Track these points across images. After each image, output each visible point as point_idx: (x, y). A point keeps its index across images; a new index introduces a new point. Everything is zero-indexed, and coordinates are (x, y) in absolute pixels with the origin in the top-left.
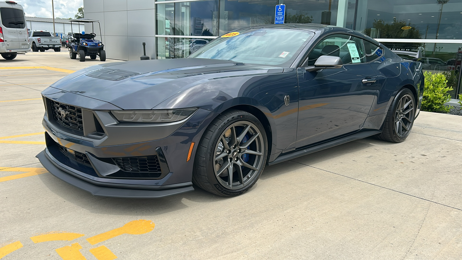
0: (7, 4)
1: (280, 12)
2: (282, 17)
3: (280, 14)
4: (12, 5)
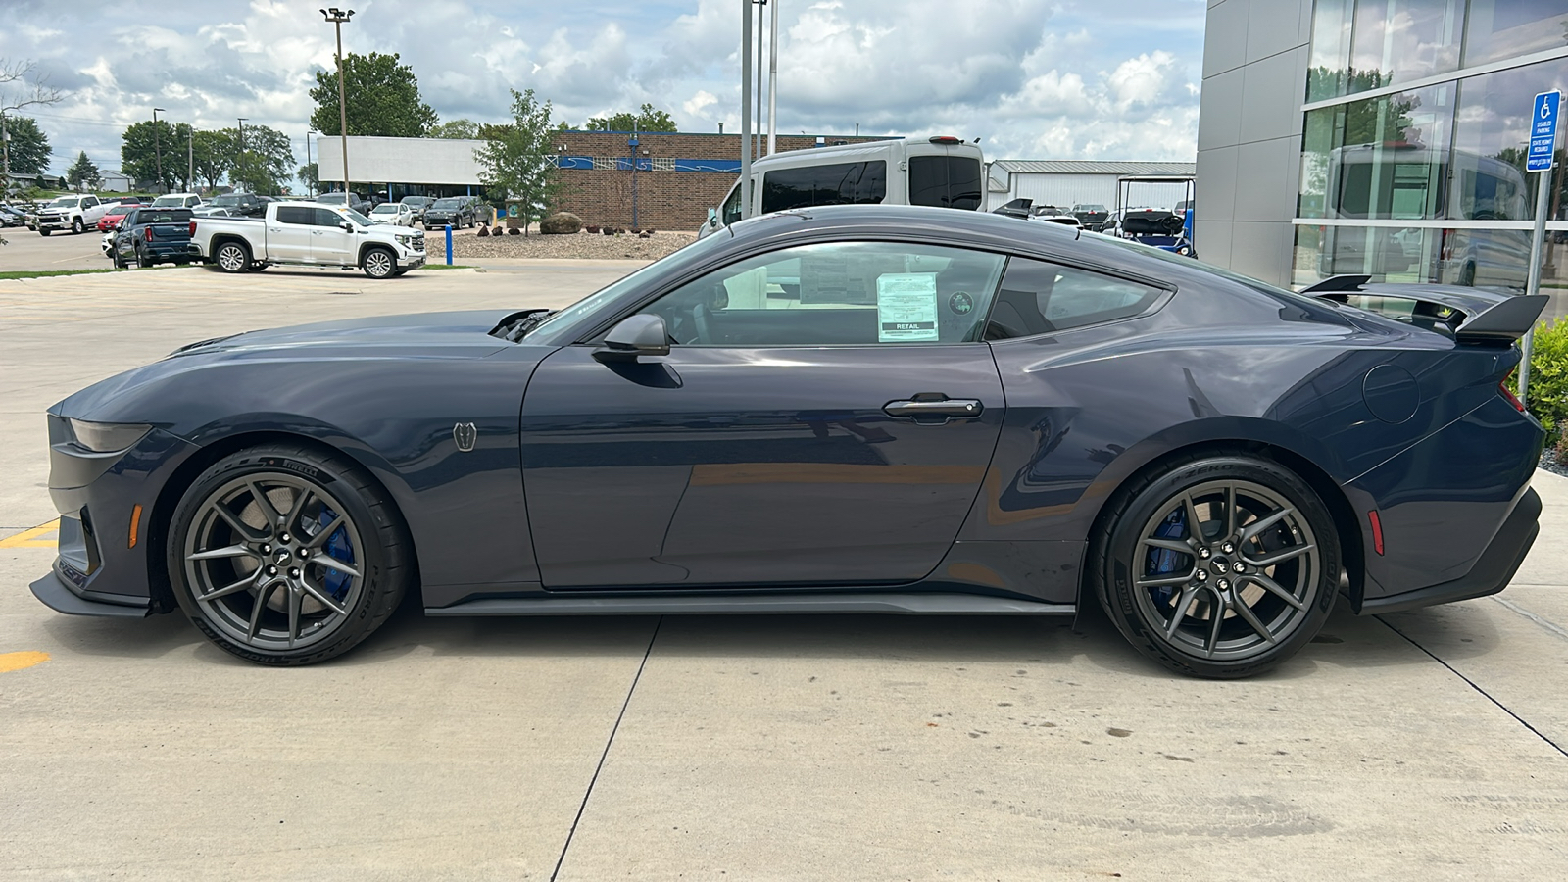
0: (931, 145)
1: (1544, 120)
2: (1548, 142)
3: (1543, 130)
4: (948, 146)
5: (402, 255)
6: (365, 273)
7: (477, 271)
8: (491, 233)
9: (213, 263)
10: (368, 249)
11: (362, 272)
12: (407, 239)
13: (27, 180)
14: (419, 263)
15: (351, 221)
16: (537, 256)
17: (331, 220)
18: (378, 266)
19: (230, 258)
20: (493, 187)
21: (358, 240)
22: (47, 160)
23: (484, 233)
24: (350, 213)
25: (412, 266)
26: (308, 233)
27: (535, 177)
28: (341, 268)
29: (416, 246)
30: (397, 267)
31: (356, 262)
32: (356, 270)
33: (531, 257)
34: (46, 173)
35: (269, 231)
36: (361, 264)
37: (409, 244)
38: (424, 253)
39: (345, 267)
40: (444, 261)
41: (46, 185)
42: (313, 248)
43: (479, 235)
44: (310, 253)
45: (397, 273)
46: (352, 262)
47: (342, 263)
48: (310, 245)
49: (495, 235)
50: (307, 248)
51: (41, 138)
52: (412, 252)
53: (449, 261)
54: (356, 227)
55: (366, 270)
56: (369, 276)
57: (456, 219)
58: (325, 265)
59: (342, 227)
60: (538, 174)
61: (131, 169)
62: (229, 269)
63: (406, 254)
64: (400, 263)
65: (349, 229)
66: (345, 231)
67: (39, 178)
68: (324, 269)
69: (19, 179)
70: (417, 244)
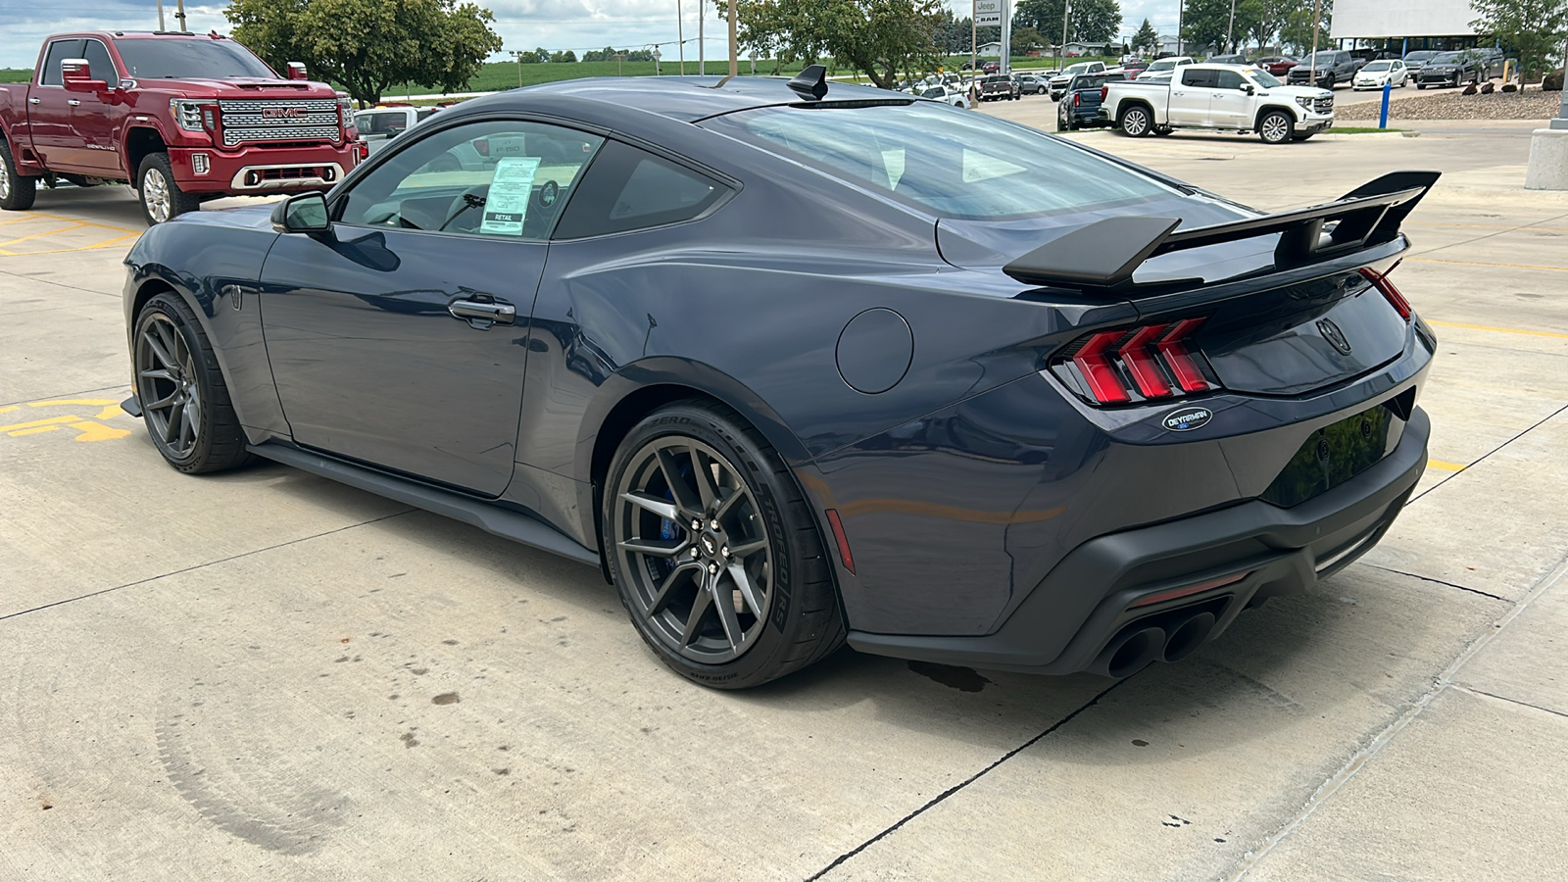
5: (1300, 118)
6: (1260, 137)
7: (1404, 136)
8: (1479, 91)
9: (1118, 128)
10: (1266, 112)
11: (1258, 136)
12: (1310, 101)
13: (1097, 48)
14: (1321, 127)
15: (1253, 83)
16: (1523, 117)
17: (1235, 82)
18: (1275, 129)
19: (1135, 122)
20: (1488, 37)
21: (1258, 102)
22: (1117, 28)
23: (1470, 91)
24: (1255, 74)
25: (1311, 131)
26: (1208, 97)
27: (1543, 24)
28: (1236, 132)
29: (1319, 109)
30: (1294, 131)
31: (1253, 126)
32: (1252, 135)
33: (1515, 118)
34: (1115, 41)
35: (1172, 94)
36: (1257, 128)
37: (1311, 107)
38: (1331, 115)
39: (1242, 131)
40: (1376, 123)
41: (1110, 52)
42: (1213, 112)
43: (1464, 93)
44: (1209, 117)
45: (1298, 137)
46: (1249, 126)
47: (1239, 127)
48: (1210, 109)
49: (1483, 93)
50: (1206, 112)
51: (1115, 8)
52: (1313, 115)
53: (1383, 124)
54: (1258, 88)
55: (1262, 134)
56: (1264, 141)
57: (1454, 76)
58: (1222, 129)
59: (1243, 90)
60: (1548, 20)
61: (1188, 33)
62: (1132, 133)
63: (1306, 117)
64: (1298, 126)
65: (1250, 91)
66: (1246, 93)
67: (1107, 45)
68: (1224, 134)
69: (1090, 48)
70: (1321, 106)
